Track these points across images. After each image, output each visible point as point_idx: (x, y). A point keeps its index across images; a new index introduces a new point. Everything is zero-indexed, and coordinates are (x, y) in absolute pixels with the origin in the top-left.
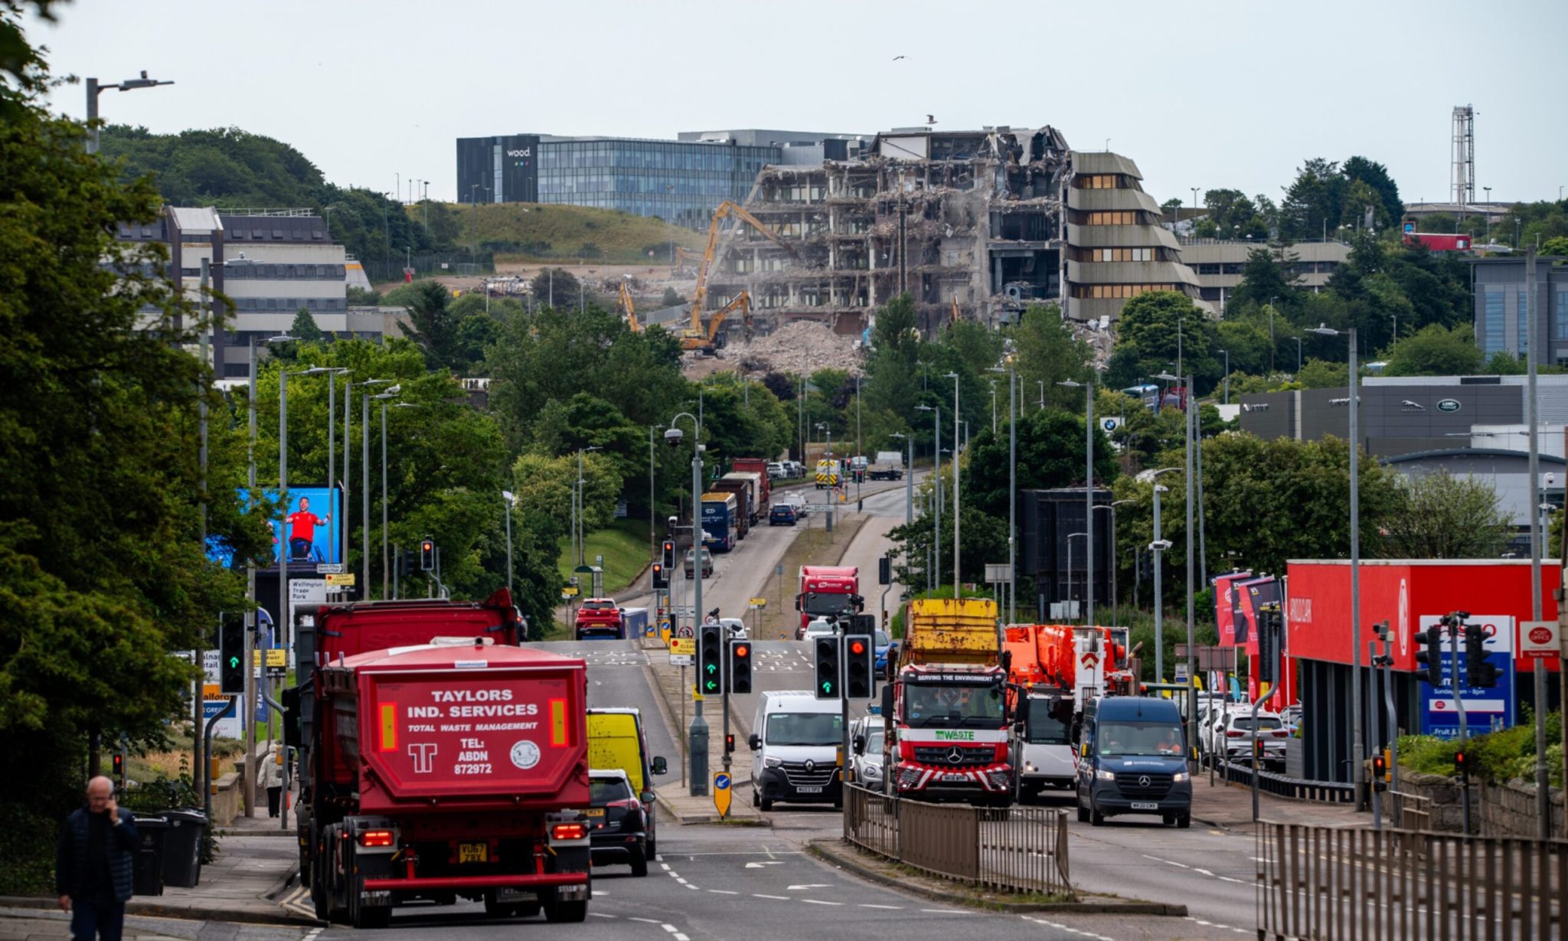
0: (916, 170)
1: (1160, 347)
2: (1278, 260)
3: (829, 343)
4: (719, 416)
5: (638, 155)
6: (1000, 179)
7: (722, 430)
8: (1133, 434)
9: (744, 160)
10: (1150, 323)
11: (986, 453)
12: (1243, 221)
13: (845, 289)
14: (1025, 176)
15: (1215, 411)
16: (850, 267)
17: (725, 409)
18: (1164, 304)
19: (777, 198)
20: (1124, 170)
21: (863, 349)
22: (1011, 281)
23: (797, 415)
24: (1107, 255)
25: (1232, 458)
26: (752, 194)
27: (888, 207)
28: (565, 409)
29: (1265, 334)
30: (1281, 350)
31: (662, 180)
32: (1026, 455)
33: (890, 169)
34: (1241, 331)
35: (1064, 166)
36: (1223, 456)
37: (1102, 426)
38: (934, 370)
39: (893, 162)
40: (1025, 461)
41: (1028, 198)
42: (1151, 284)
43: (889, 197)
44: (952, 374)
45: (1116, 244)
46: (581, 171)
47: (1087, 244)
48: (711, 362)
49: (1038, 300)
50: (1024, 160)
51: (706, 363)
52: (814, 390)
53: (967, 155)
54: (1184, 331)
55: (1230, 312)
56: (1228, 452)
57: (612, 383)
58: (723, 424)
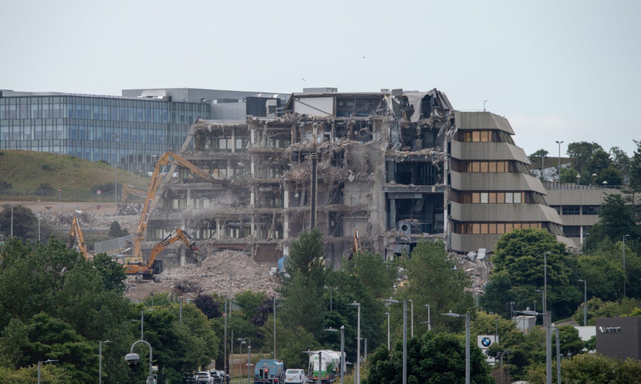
0: (326, 125)
1: (529, 275)
2: (630, 204)
3: (249, 269)
4: (159, 333)
5: (87, 108)
6: (395, 133)
7: (161, 345)
8: (506, 350)
9: (179, 114)
10: (520, 255)
11: (382, 367)
12: (600, 169)
13: (264, 224)
14: (415, 131)
15: (576, 332)
16: (268, 205)
17: (163, 326)
18: (531, 240)
19: (207, 147)
20: (499, 127)
21: (278, 275)
22: (404, 218)
23: (223, 331)
24: (484, 197)
25: (587, 376)
26: (186, 144)
27: (300, 156)
28: (26, 327)
29: (618, 266)
30: (632, 280)
31: (108, 130)
32: (416, 369)
33: (302, 124)
34: (597, 264)
35: (448, 123)
36: (579, 374)
37: (480, 345)
38: (338, 294)
39: (304, 118)
40: (414, 374)
41: (418, 149)
42: (522, 223)
43: (301, 147)
44: (355, 303)
45: (492, 189)
46: (38, 122)
47: (467, 188)
48: (150, 285)
49: (426, 235)
50: (415, 118)
51: (145, 285)
52: (236, 309)
53: (369, 112)
54: (549, 263)
55: (589, 247)
56: (584, 371)
57: (67, 305)
58: (161, 339)
